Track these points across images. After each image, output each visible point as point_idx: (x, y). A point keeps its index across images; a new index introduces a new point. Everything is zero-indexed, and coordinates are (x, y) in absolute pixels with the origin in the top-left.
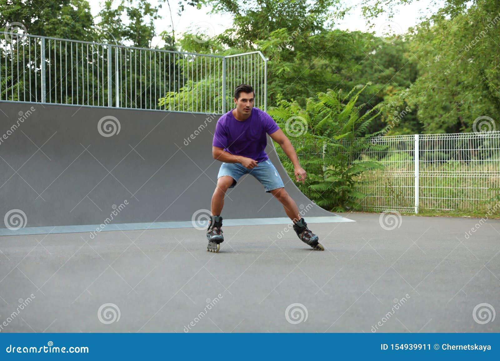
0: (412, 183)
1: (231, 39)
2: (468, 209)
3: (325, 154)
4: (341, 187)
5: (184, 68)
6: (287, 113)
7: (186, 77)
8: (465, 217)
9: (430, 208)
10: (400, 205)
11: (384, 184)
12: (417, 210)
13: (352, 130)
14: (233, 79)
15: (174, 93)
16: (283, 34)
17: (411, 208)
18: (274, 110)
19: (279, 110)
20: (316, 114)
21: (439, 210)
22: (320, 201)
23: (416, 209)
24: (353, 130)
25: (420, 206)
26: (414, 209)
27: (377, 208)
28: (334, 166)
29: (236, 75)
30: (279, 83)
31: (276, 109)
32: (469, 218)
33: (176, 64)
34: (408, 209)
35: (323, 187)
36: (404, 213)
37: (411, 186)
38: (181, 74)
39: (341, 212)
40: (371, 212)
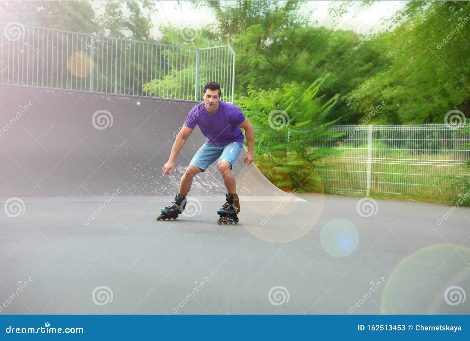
0: (365, 169)
1: (212, 33)
2: (413, 193)
3: (289, 140)
4: (303, 170)
5: (170, 58)
6: (256, 103)
7: (170, 67)
8: (410, 201)
9: (381, 192)
10: (354, 188)
11: (341, 169)
12: (369, 193)
13: (313, 118)
14: (211, 69)
15: (159, 81)
16: (258, 29)
17: (363, 191)
18: (244, 99)
19: (248, 99)
20: (282, 104)
21: (388, 194)
22: (283, 182)
23: (368, 191)
24: (315, 119)
25: (371, 190)
26: (366, 192)
27: (334, 190)
28: (296, 151)
29: (214, 65)
30: (254, 73)
31: (246, 98)
32: (413, 201)
33: (162, 54)
34: (361, 192)
35: (286, 170)
36: (357, 196)
37: (364, 172)
38: (167, 63)
39: (301, 193)
40: (329, 194)
